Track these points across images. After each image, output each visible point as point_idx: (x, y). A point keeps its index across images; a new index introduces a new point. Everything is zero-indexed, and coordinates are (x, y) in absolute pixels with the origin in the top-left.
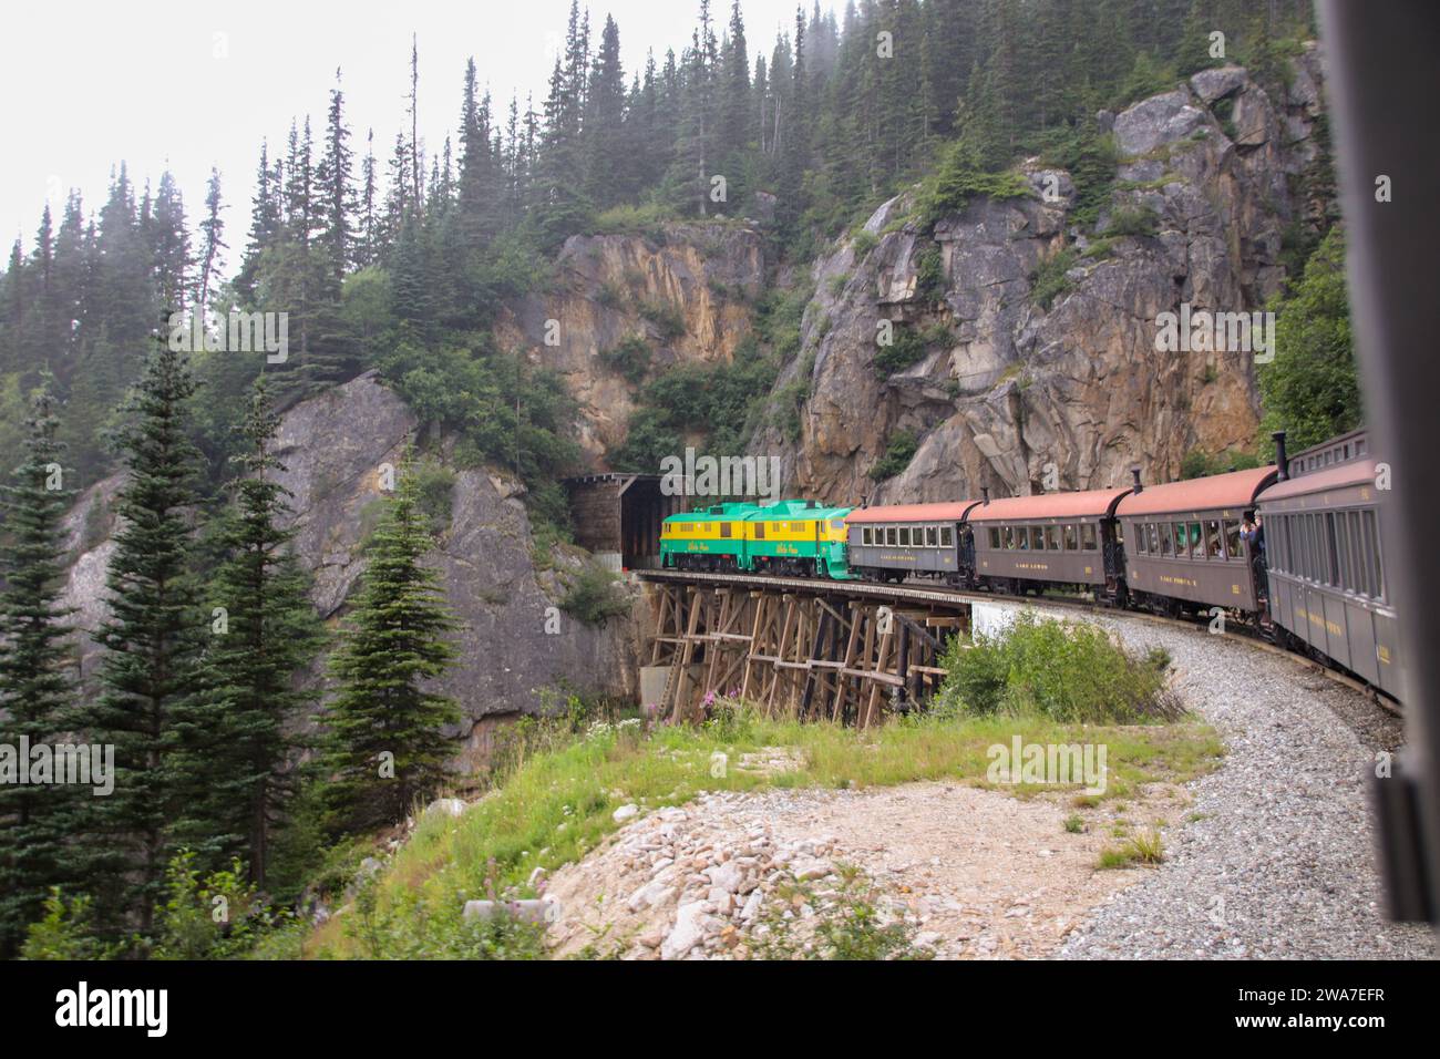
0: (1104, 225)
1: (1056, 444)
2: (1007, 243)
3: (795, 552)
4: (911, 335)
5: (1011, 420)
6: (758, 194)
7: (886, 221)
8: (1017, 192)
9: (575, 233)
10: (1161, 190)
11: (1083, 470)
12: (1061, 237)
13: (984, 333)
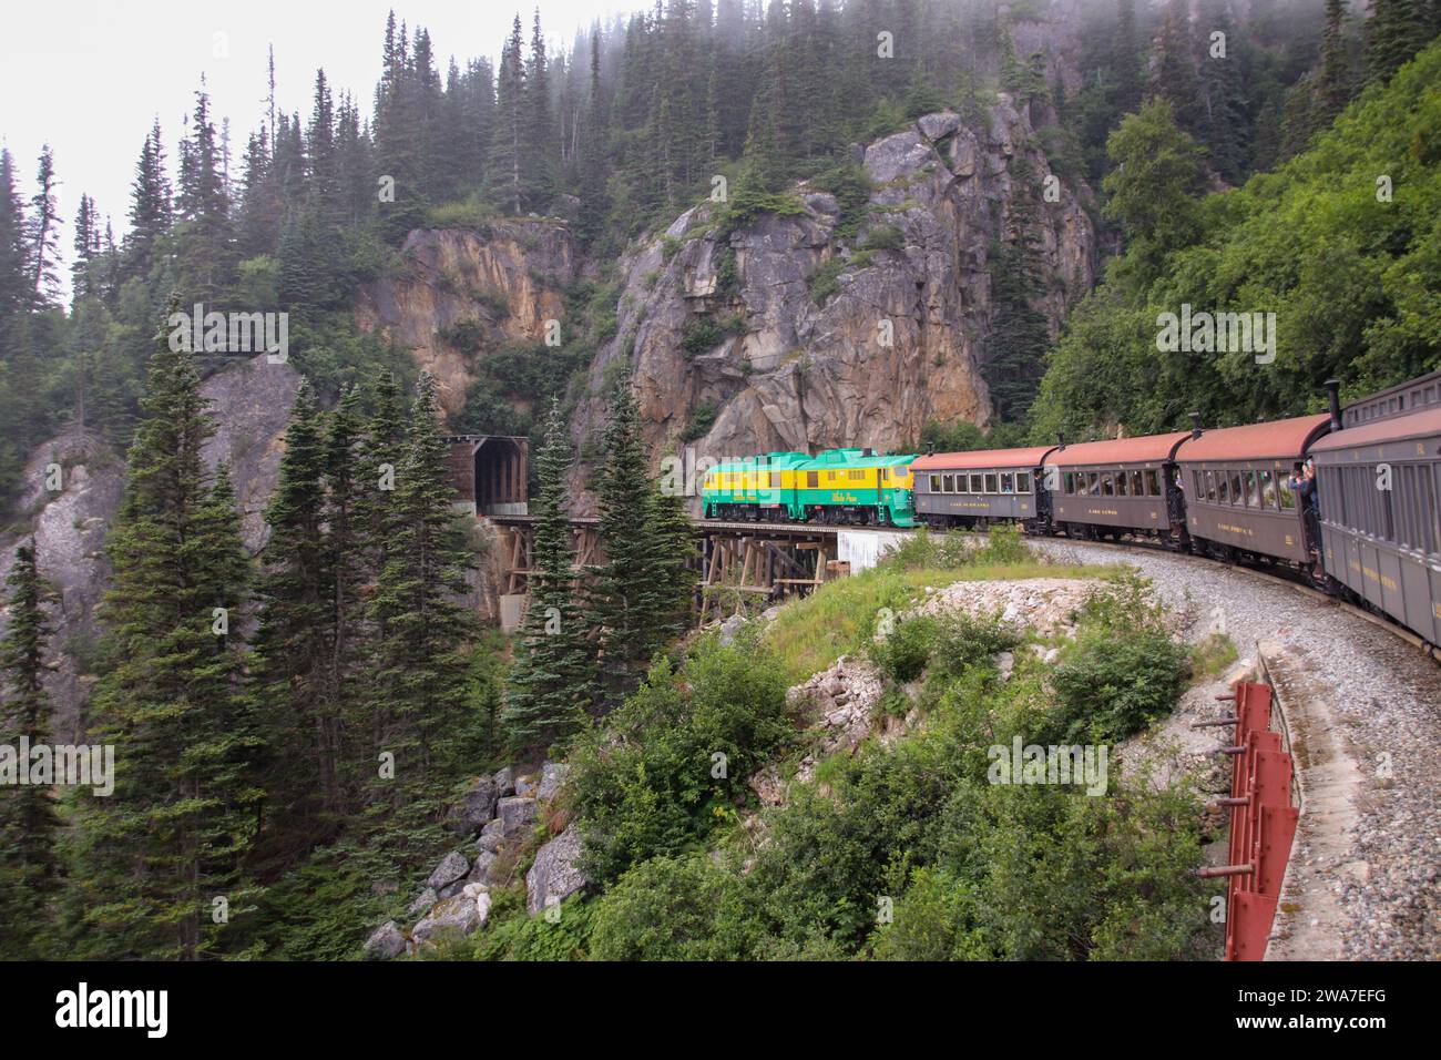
0: (862, 240)
1: (829, 413)
2: (789, 252)
3: (853, 500)
4: (712, 324)
5: (795, 394)
6: (564, 196)
7: (688, 229)
8: (797, 211)
9: (416, 227)
10: (905, 213)
11: (849, 434)
12: (830, 248)
13: (771, 323)
